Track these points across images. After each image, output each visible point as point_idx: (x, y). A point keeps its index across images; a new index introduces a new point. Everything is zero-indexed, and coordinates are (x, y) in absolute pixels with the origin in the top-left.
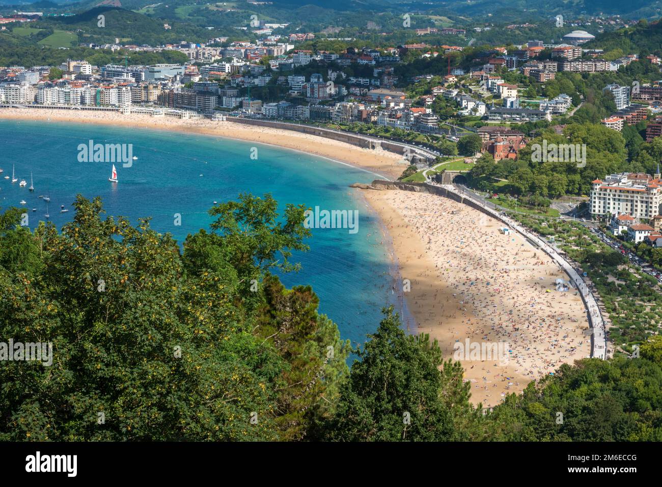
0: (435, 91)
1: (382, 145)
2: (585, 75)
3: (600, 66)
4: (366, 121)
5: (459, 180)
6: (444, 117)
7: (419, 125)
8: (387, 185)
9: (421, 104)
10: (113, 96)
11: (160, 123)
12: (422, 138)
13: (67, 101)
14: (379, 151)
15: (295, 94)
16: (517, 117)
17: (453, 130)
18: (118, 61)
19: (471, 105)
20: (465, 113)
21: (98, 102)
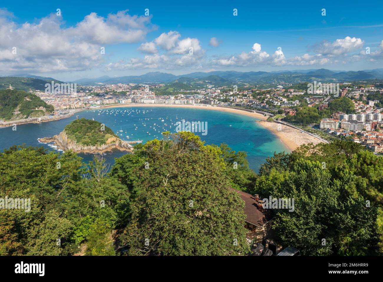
0: (266, 100)
1: (256, 112)
2: (297, 95)
3: (300, 93)
4: (250, 106)
5: (282, 120)
6: (270, 106)
7: (264, 107)
8: (264, 121)
9: (263, 102)
10: (191, 102)
11: (201, 107)
12: (265, 110)
13: (181, 103)
14: (255, 113)
15: (231, 101)
16: (288, 105)
17: (273, 108)
18: (189, 94)
19: (276, 103)
20: (275, 104)
21: (188, 103)
